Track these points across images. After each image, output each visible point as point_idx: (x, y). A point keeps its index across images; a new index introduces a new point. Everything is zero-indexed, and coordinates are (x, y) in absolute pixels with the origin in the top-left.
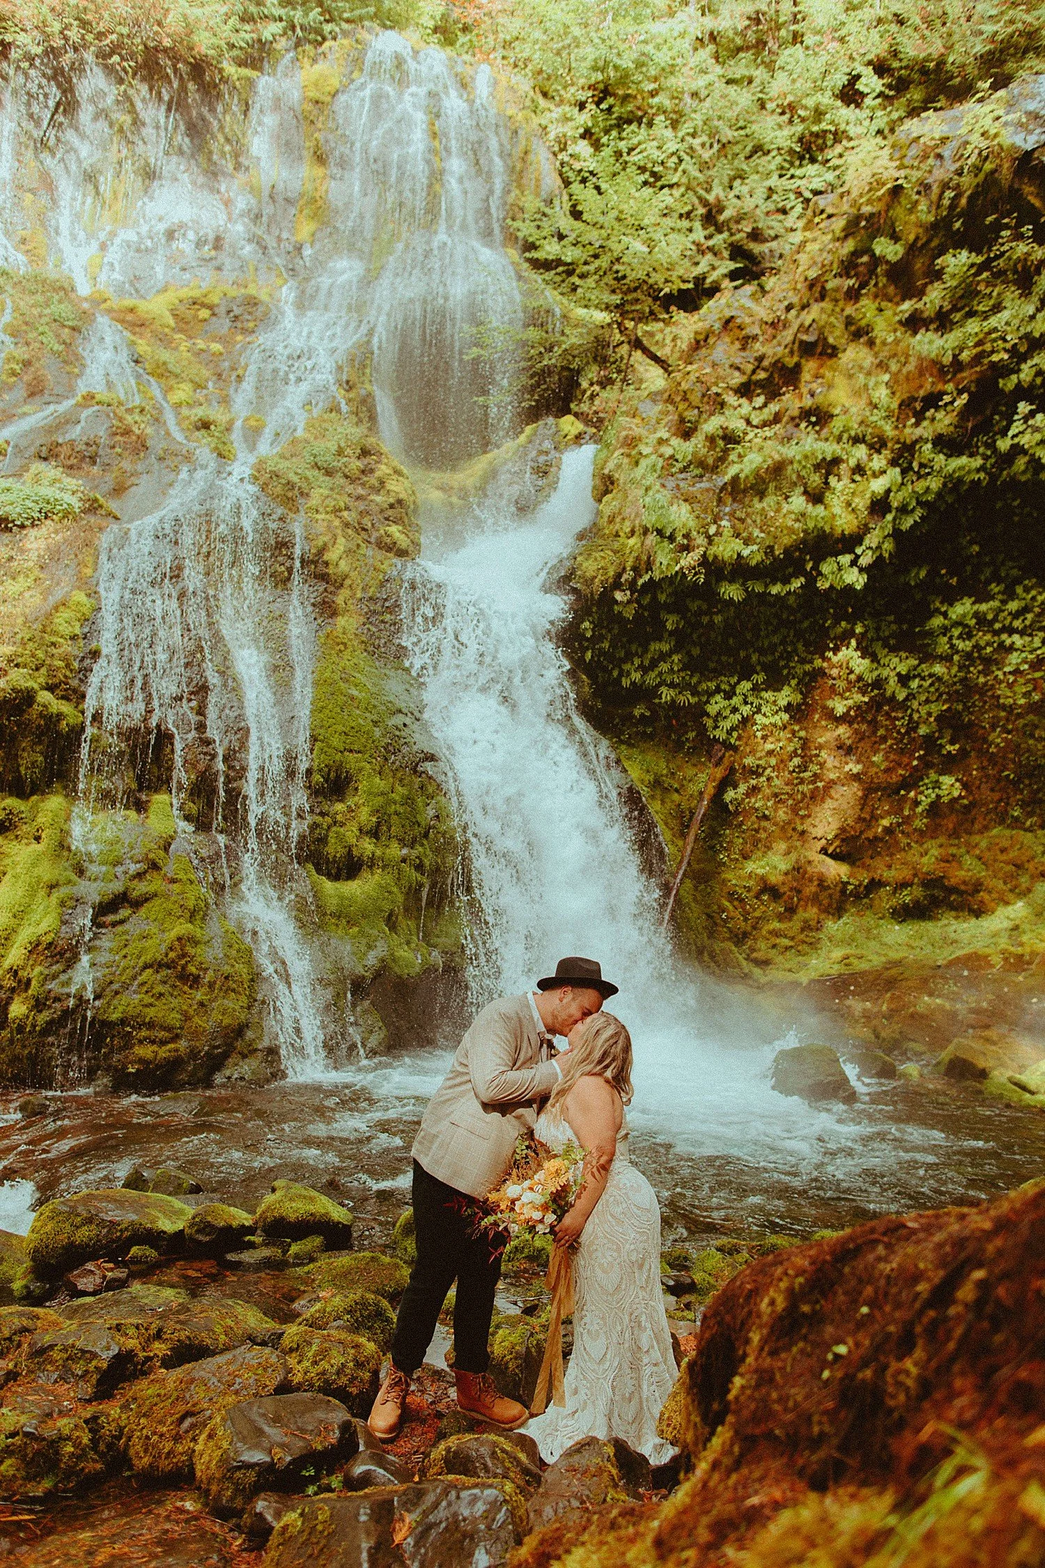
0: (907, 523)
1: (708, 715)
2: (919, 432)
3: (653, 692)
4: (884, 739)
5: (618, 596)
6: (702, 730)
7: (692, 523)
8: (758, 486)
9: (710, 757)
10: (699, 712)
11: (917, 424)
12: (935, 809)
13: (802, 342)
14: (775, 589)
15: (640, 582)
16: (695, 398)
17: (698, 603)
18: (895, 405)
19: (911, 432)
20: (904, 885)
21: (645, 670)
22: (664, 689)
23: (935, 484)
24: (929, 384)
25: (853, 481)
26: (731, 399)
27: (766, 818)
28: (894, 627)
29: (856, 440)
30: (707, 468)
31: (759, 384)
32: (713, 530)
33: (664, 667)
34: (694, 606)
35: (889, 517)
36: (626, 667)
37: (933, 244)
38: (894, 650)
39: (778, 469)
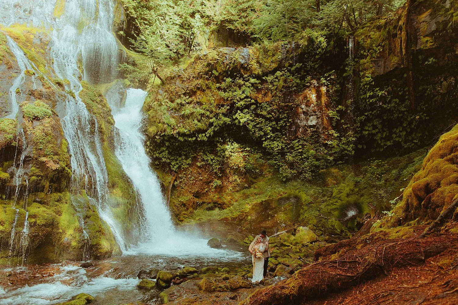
0: (216, 129)
1: (172, 165)
2: (219, 111)
3: (161, 159)
4: (207, 172)
5: (157, 137)
6: (170, 167)
7: (175, 124)
8: (188, 117)
9: (171, 175)
10: (170, 164)
11: (219, 110)
12: (216, 187)
13: (197, 87)
14: (190, 139)
15: (162, 134)
16: (174, 94)
17: (173, 140)
18: (215, 105)
19: (218, 111)
20: (210, 203)
21: (159, 153)
22: (163, 158)
23: (222, 122)
24: (222, 102)
25: (206, 119)
26: (182, 96)
27: (183, 188)
28: (210, 149)
29: (208, 110)
30: (176, 110)
31: (188, 93)
32: (179, 125)
33: (164, 153)
34: (172, 141)
35: (213, 127)
36: (155, 152)
37: (224, 74)
38: (210, 153)
39: (192, 114)
